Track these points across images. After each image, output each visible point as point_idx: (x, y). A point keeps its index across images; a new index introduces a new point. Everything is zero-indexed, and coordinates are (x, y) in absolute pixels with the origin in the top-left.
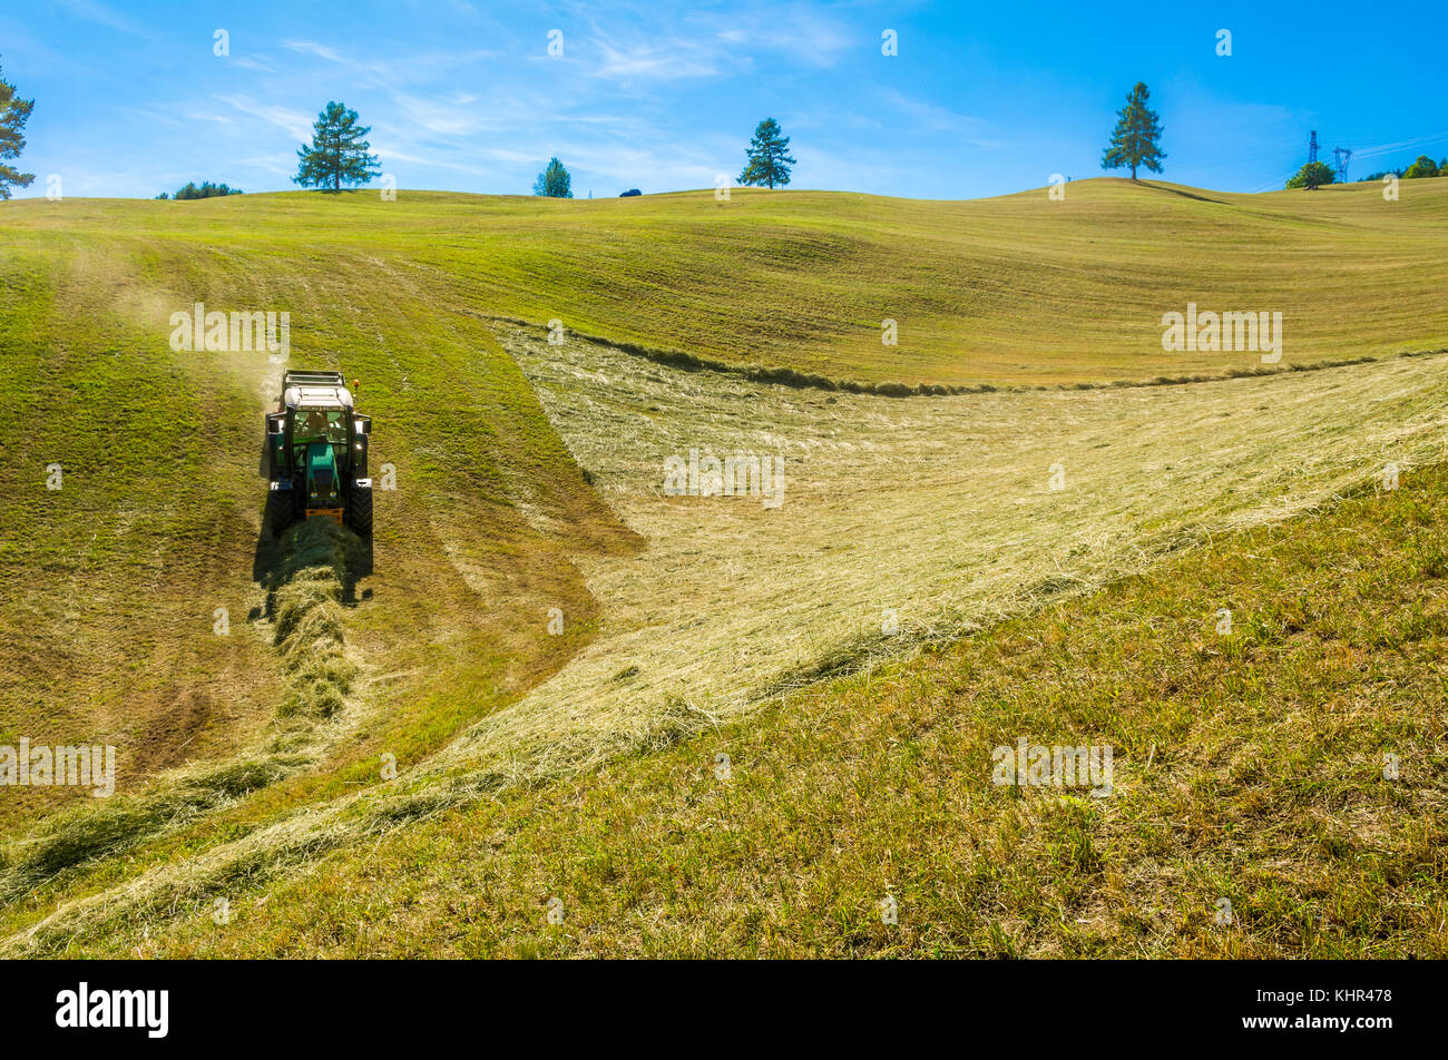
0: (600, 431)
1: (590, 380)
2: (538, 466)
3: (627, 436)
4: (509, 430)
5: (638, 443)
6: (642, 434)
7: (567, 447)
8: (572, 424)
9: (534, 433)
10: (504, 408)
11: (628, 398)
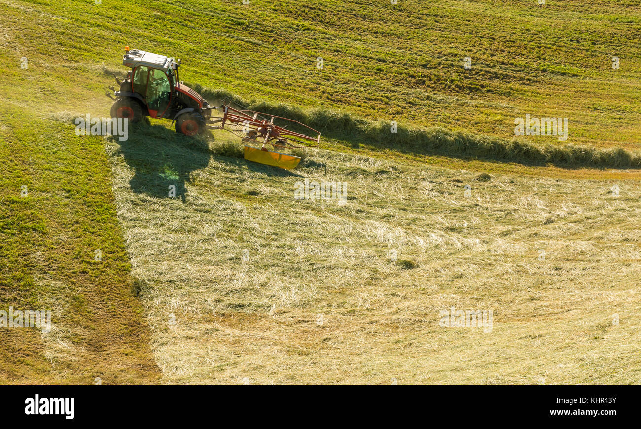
0: (175, 223)
2: (84, 272)
3: (207, 230)
4: (64, 225)
5: (217, 240)
6: (226, 228)
7: (128, 246)
8: (144, 216)
9: (93, 227)
10: (67, 195)
11: (227, 178)
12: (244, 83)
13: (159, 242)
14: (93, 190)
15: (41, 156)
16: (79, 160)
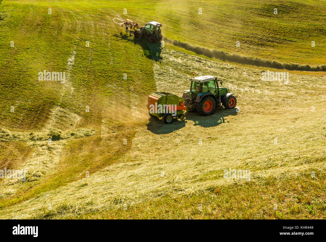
0: (170, 81)
1: (175, 61)
2: (144, 93)
3: (179, 83)
4: (139, 79)
5: (182, 86)
6: (184, 83)
7: (157, 86)
8: (162, 78)
9: (147, 81)
10: (141, 71)
11: (186, 68)
12: (193, 41)
13: (165, 85)
14: (148, 70)
15: (134, 60)
16: (145, 61)
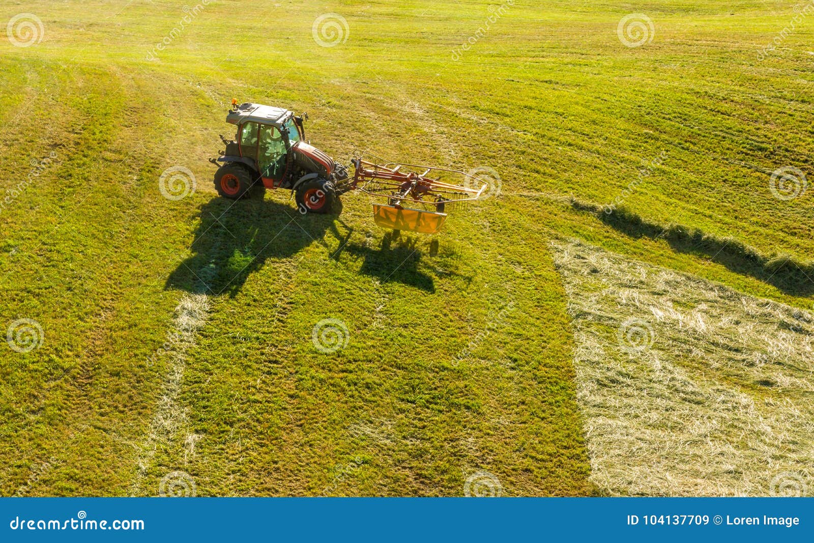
0: (654, 416)
1: (674, 323)
2: (527, 470)
3: (697, 428)
4: (506, 405)
5: (710, 443)
6: (724, 428)
7: (588, 441)
8: (613, 401)
9: (544, 411)
10: (513, 365)
11: (730, 359)
12: (762, 230)
13: (631, 438)
14: (548, 361)
15: (483, 311)
16: (532, 320)
